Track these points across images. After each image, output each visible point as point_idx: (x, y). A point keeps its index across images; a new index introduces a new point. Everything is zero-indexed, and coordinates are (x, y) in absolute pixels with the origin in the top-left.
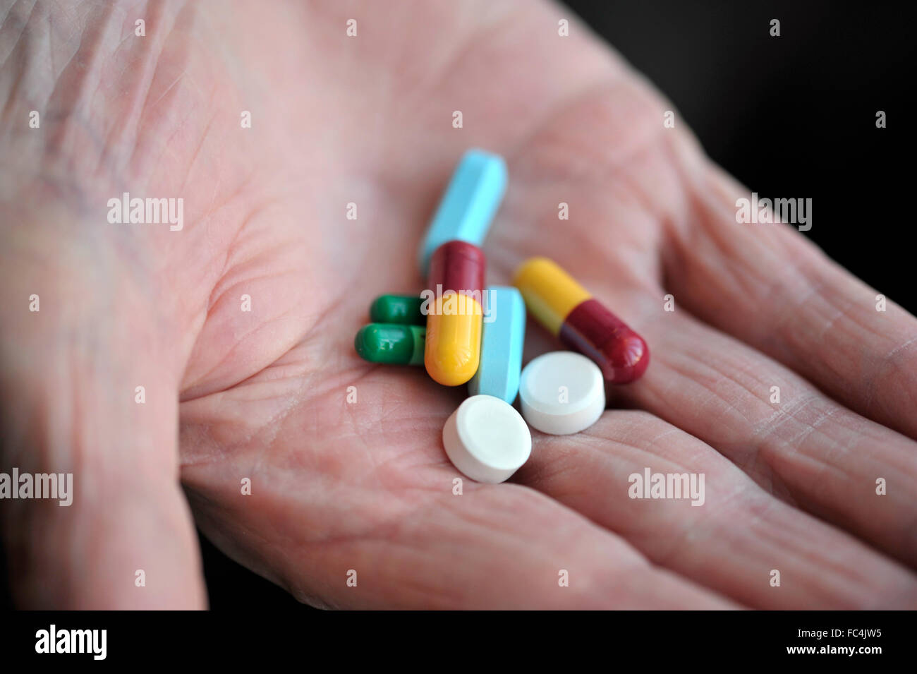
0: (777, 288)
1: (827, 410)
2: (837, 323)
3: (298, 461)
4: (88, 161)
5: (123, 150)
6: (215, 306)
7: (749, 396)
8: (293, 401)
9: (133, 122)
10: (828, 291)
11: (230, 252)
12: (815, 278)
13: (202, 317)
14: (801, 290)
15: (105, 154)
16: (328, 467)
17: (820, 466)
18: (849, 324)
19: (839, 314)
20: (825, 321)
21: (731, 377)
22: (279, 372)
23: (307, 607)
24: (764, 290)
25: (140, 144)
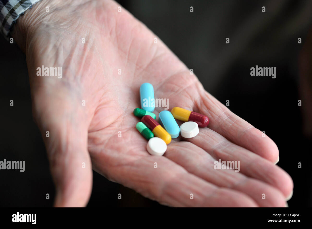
0: (220, 117)
1: (229, 144)
2: (233, 124)
3: (112, 148)
4: (71, 78)
5: (79, 77)
6: (96, 113)
7: (212, 140)
8: (111, 135)
9: (81, 70)
10: (231, 118)
11: (100, 101)
12: (228, 115)
13: (93, 115)
14: (225, 117)
15: (75, 77)
16: (118, 149)
17: (227, 155)
18: (235, 124)
19: (233, 122)
20: (230, 124)
21: (208, 136)
22: (109, 128)
23: (111, 182)
24: (217, 117)
25: (82, 75)
